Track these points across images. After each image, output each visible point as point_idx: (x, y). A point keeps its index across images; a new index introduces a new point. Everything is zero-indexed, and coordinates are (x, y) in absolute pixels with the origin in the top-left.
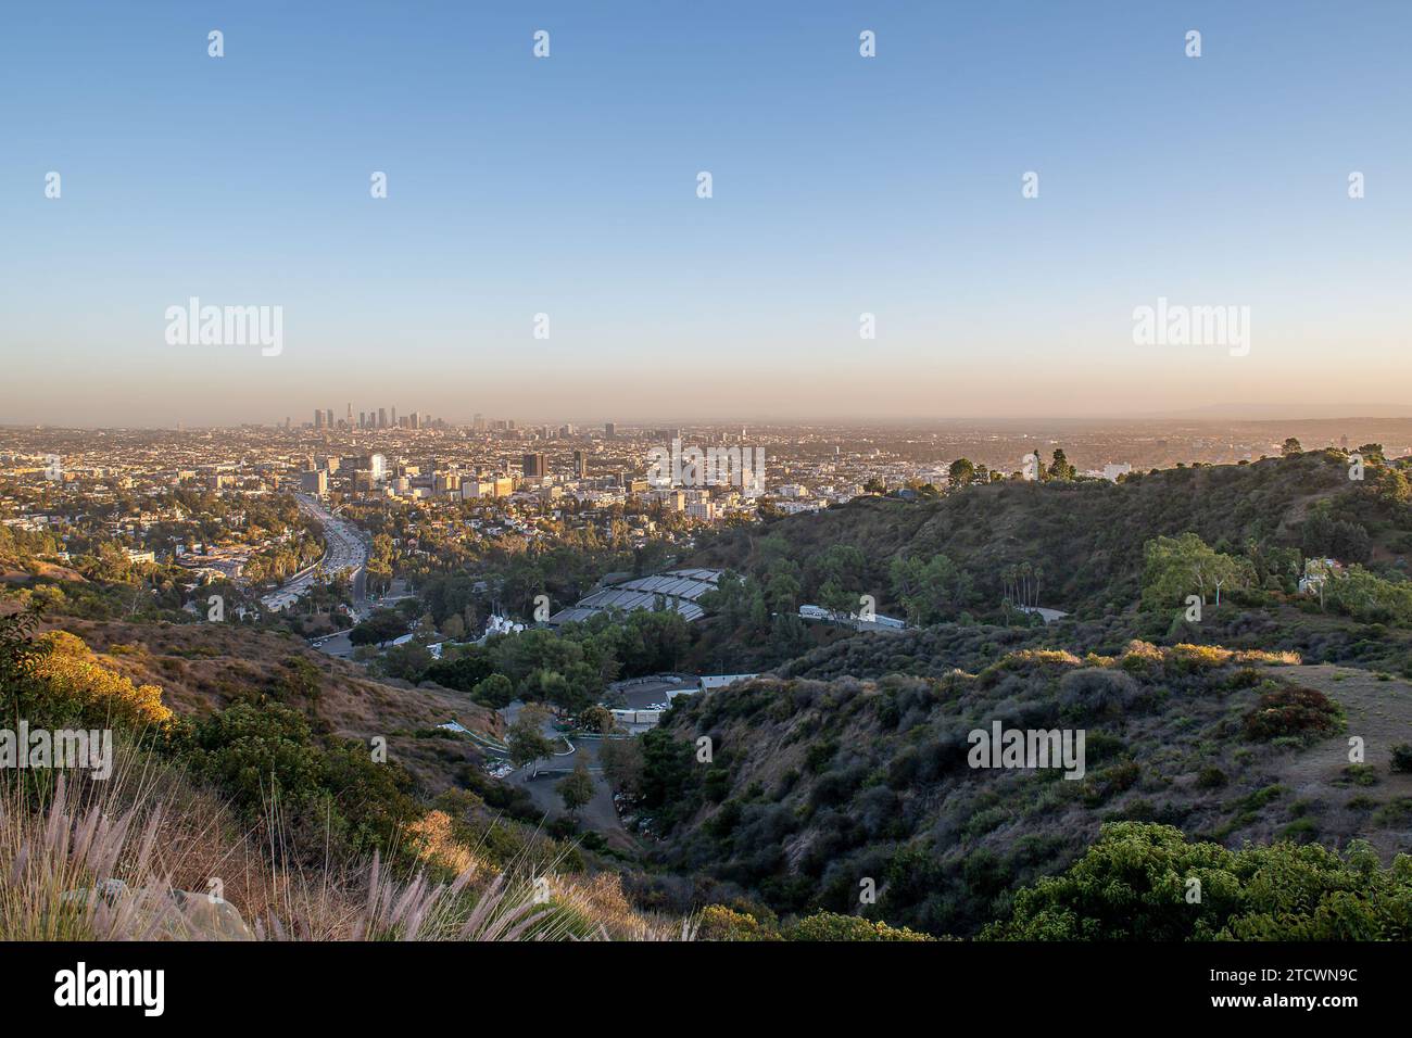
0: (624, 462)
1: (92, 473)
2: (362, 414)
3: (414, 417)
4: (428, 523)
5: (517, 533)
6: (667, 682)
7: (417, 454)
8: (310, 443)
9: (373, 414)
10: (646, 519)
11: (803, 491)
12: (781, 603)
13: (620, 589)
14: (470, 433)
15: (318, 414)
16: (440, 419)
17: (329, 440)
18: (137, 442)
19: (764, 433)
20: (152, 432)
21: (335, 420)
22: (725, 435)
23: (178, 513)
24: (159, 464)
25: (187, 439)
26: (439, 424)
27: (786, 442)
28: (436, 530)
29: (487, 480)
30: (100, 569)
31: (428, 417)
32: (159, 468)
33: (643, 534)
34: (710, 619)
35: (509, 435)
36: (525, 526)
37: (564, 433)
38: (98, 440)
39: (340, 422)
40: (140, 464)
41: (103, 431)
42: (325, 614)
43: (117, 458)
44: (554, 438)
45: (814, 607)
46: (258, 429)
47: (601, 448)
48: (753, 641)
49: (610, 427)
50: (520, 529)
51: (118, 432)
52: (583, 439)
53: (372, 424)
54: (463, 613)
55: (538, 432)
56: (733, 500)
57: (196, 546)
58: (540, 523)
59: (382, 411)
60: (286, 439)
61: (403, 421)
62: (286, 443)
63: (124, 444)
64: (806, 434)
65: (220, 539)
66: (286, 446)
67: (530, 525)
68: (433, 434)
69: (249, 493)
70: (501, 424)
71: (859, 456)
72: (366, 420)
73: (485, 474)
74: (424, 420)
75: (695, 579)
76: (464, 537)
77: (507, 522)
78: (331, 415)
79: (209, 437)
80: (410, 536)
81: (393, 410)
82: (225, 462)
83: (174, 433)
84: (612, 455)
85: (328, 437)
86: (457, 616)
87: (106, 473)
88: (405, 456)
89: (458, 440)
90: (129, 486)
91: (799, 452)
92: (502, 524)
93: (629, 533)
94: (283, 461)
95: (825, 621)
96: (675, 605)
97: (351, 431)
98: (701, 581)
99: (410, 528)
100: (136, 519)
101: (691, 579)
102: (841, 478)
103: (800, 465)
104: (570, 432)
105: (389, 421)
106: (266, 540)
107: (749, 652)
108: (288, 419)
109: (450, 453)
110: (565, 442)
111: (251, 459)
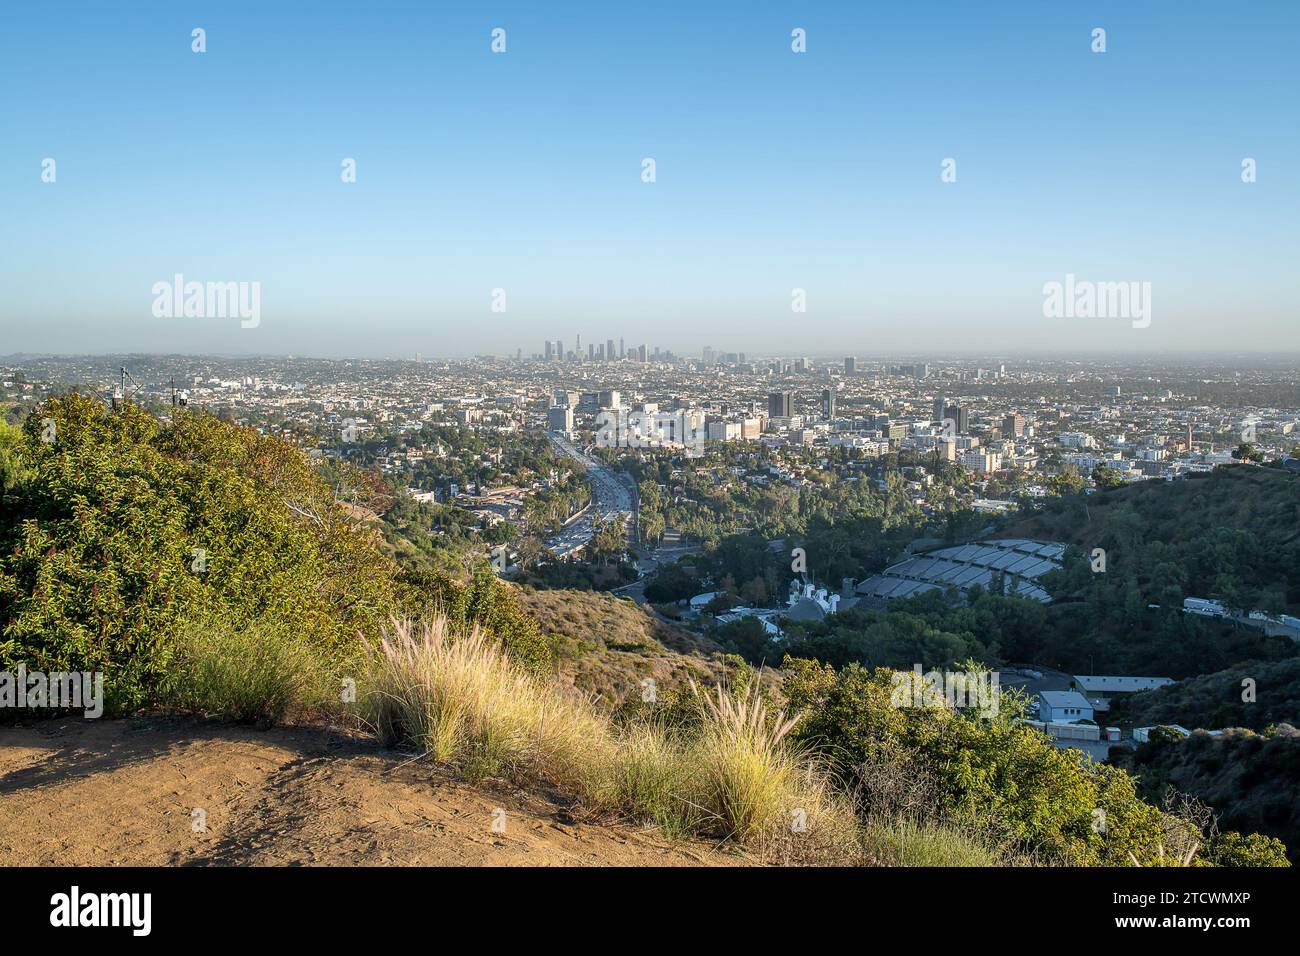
0: (870, 401)
1: (347, 404)
2: (591, 346)
3: (642, 349)
4: (693, 469)
5: (788, 483)
6: (1025, 676)
7: (650, 389)
8: (544, 376)
9: (602, 346)
10: (923, 472)
11: (1090, 441)
12: (1166, 594)
13: (932, 558)
14: (701, 366)
15: (548, 345)
16: (668, 353)
17: (561, 373)
18: (382, 373)
19: (1025, 368)
20: (392, 363)
21: (565, 352)
22: (980, 371)
23: (441, 449)
24: (406, 395)
25: (426, 370)
26: (668, 357)
27: (1052, 379)
28: (701, 477)
29: (734, 420)
30: (393, 509)
31: (657, 349)
32: (407, 400)
33: (920, 488)
34: (1064, 605)
35: (742, 369)
36: (793, 476)
37: (799, 367)
38: (346, 370)
39: (570, 353)
40: (389, 395)
41: (349, 361)
42: (612, 566)
43: (366, 389)
44: (788, 373)
45: (1203, 601)
46: (490, 360)
47: (842, 385)
48: (1129, 636)
49: (849, 362)
50: (787, 478)
51: (363, 363)
52: (820, 374)
53: (600, 356)
54: (763, 575)
55: (772, 366)
56: (1010, 448)
57: (468, 487)
58: (808, 473)
59: (610, 343)
60: (520, 372)
61: (631, 354)
62: (520, 375)
63: (370, 374)
64: (1074, 370)
65: (492, 480)
66: (519, 378)
67: (797, 474)
68: (662, 367)
69: (501, 429)
70: (731, 357)
71: (1146, 398)
72: (595, 350)
73: (730, 414)
74: (653, 352)
75: (1019, 551)
76: (730, 485)
77: (772, 470)
78: (560, 344)
79: (447, 368)
80: (676, 483)
81: (622, 341)
82: (467, 395)
83: (414, 365)
84: (856, 393)
85: (559, 369)
86: (758, 578)
87: (360, 405)
88: (639, 391)
89: (689, 375)
90: (385, 419)
91: (1074, 392)
92: (767, 472)
93: (905, 486)
94: (522, 395)
95: (1217, 618)
96: (1015, 584)
97: (580, 363)
98: (1027, 553)
99: (675, 474)
100: (403, 454)
101: (1015, 551)
102: (1130, 425)
103: (1077, 408)
104: (806, 366)
105: (618, 354)
106: (534, 482)
107: (1124, 649)
108: (520, 351)
109: (684, 388)
110: (802, 377)
111: (490, 392)
